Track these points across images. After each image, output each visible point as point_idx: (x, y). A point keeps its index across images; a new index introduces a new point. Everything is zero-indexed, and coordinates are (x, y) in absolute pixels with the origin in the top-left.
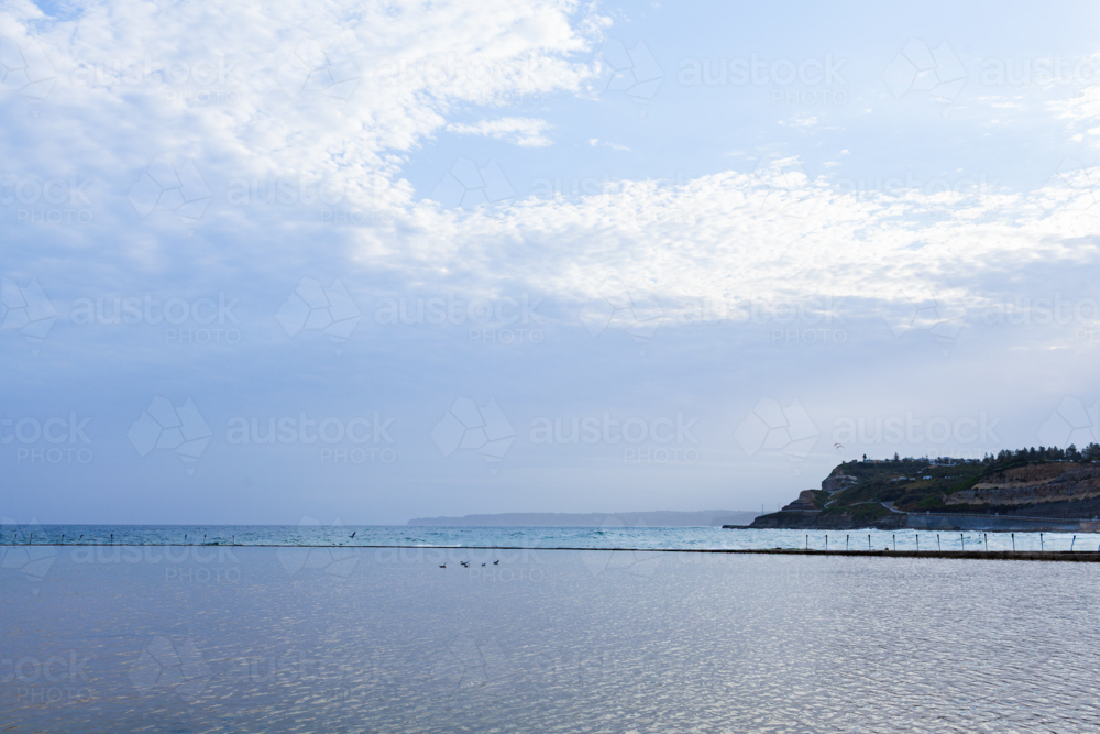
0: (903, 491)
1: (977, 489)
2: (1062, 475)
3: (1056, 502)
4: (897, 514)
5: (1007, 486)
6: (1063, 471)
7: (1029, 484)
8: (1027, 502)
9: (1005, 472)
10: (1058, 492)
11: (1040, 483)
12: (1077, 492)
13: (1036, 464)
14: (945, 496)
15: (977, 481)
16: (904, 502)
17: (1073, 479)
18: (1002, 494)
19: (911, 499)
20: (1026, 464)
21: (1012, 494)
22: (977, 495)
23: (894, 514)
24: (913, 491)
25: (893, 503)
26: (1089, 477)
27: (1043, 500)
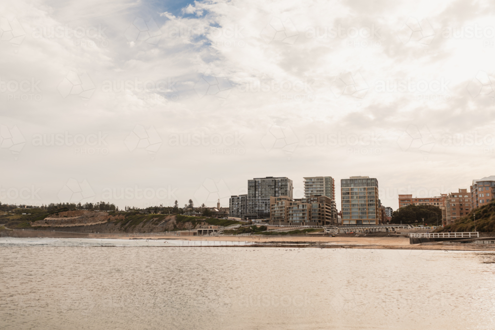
0: (8, 219)
1: (46, 220)
2: (83, 216)
3: (79, 226)
4: (7, 230)
5: (60, 219)
6: (83, 214)
7: (69, 218)
8: (67, 226)
9: (59, 213)
10: (80, 222)
11: (73, 218)
12: (88, 222)
13: (72, 210)
14: (32, 223)
15: (46, 216)
16: (9, 225)
17: (87, 217)
18: (57, 222)
19: (13, 224)
20: (68, 210)
21: (62, 222)
22: (46, 223)
23: (6, 230)
24: (13, 220)
25: (4, 225)
26: (93, 216)
27: (74, 225)
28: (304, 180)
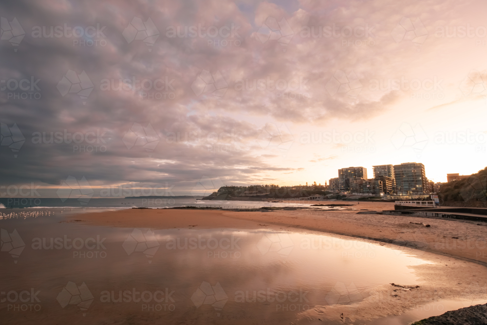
28: (373, 167)
